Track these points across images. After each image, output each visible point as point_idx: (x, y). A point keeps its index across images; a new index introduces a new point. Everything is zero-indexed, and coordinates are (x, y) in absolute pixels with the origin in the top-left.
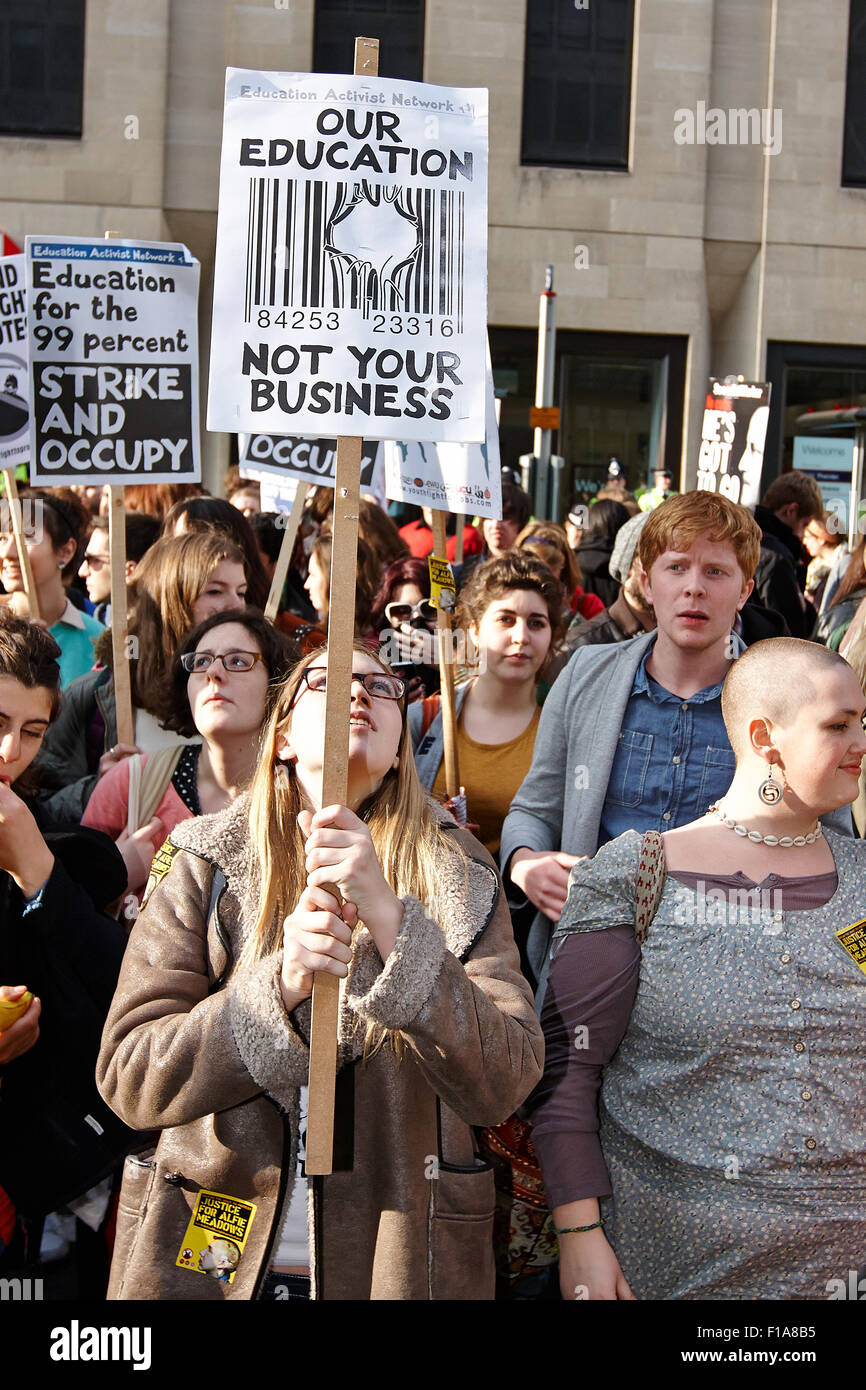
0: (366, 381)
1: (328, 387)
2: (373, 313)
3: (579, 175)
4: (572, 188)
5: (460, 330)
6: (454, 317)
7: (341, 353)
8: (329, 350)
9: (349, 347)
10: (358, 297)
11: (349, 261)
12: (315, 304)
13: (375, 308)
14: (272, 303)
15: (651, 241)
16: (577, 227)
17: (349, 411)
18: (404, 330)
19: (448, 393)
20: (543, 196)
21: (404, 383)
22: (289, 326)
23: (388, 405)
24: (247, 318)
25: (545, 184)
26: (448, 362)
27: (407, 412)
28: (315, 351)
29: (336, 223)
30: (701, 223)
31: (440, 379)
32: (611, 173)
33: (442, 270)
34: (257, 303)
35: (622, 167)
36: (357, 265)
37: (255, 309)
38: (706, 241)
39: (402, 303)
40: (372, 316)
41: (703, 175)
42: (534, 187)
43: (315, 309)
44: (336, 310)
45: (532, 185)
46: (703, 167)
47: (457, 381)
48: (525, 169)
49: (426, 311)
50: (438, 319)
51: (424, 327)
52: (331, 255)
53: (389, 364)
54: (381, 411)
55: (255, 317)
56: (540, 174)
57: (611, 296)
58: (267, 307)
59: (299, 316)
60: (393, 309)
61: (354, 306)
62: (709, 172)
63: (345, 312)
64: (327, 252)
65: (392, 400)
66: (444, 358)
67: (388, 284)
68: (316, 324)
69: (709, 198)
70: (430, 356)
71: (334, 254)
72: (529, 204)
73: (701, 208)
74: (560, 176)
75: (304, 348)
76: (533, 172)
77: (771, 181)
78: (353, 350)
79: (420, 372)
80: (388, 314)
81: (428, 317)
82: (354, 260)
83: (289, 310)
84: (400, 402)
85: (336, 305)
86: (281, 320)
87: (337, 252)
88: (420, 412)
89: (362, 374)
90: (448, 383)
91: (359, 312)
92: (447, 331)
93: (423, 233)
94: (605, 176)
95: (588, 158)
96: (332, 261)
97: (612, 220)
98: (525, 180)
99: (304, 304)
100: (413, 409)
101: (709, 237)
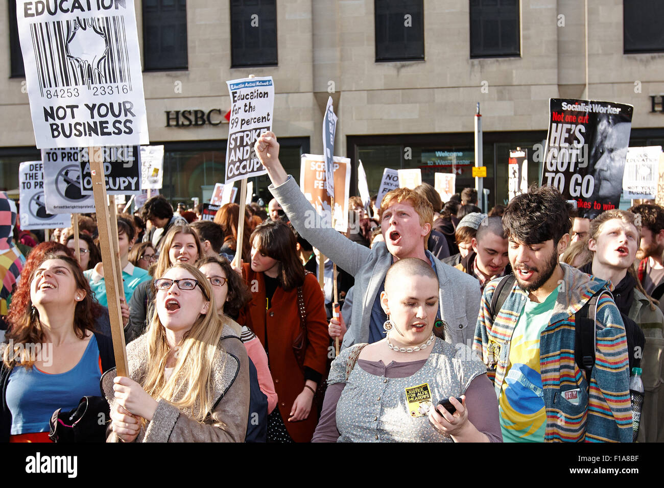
0: (94, 120)
1: (80, 124)
2: (92, 86)
3: (497, 61)
4: (495, 67)
5: (131, 89)
6: (127, 83)
7: (82, 107)
8: (77, 107)
9: (85, 105)
10: (84, 79)
11: (78, 61)
12: (68, 85)
13: (92, 83)
14: (51, 86)
15: (533, 87)
16: (498, 85)
17: (90, 135)
18: (107, 93)
19: (130, 121)
20: (481, 72)
21: (110, 119)
22: (59, 97)
23: (105, 130)
24: (42, 95)
25: (482, 66)
26: (128, 106)
27: (114, 133)
28: (72, 107)
29: (69, 42)
30: (556, 77)
31: (126, 115)
32: (512, 58)
33: (119, 59)
34: (45, 87)
35: (518, 55)
36: (81, 63)
37: (45, 90)
38: (559, 85)
39: (104, 79)
40: (92, 88)
41: (556, 55)
42: (477, 68)
43: (68, 87)
44: (77, 87)
45: (476, 67)
46: (556, 51)
47: (133, 115)
48: (473, 60)
49: (115, 82)
50: (120, 84)
51: (115, 90)
52: (70, 59)
53: (103, 110)
54: (103, 134)
55: (45, 94)
56: (480, 62)
57: (515, 115)
58: (49, 88)
59: (62, 91)
60: (100, 83)
61: (83, 84)
62: (559, 54)
63: (80, 86)
64: (68, 58)
65: (107, 128)
66: (126, 104)
67: (96, 71)
68: (70, 94)
69: (559, 66)
70: (120, 104)
71: (71, 59)
72: (475, 76)
73: (556, 71)
74: (489, 62)
75: (67, 107)
76: (476, 61)
77: (589, 55)
78: (87, 105)
79: (117, 113)
80: (98, 86)
81: (116, 85)
82: (80, 60)
83: (58, 89)
84: (111, 129)
85: (76, 84)
86: (56, 94)
87: (72, 57)
88: (120, 132)
89: (92, 117)
90: (129, 117)
91: (86, 86)
92: (125, 91)
93: (108, 41)
94: (510, 60)
95: (501, 53)
96: (71, 62)
97: (514, 80)
98: (473, 65)
99: (64, 85)
100: (117, 131)
101: (560, 84)
